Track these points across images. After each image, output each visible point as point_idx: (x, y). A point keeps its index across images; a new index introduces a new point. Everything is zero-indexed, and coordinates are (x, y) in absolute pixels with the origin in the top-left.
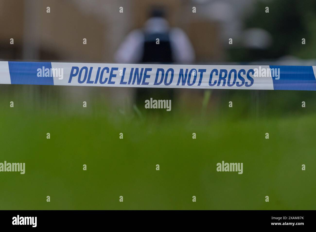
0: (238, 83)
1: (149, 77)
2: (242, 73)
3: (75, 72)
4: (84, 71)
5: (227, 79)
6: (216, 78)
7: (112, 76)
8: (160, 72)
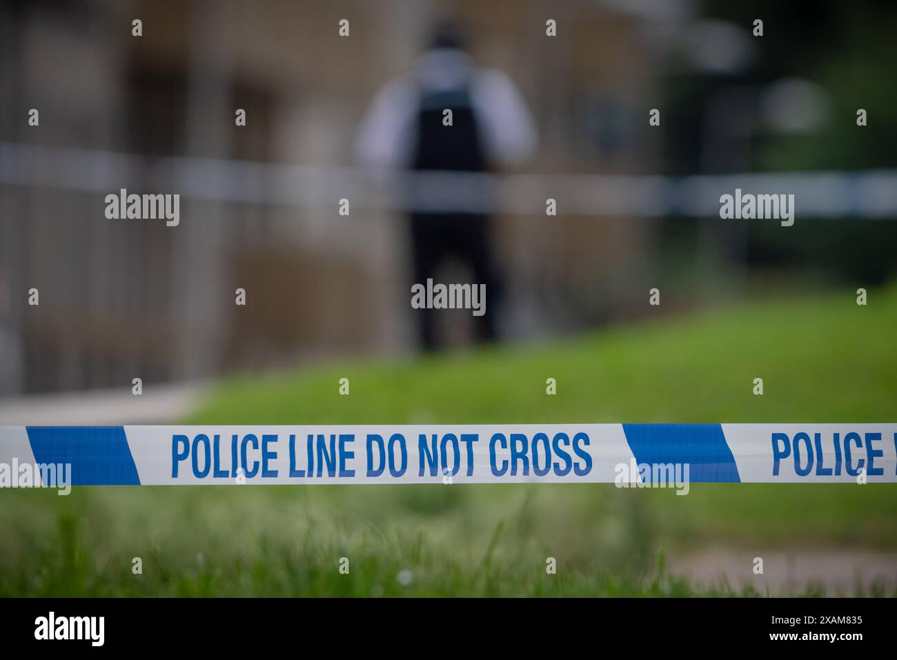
0: (556, 465)
1: (351, 455)
2: (561, 443)
3: (181, 450)
4: (201, 444)
5: (529, 455)
6: (503, 454)
7: (268, 456)
8: (375, 444)
